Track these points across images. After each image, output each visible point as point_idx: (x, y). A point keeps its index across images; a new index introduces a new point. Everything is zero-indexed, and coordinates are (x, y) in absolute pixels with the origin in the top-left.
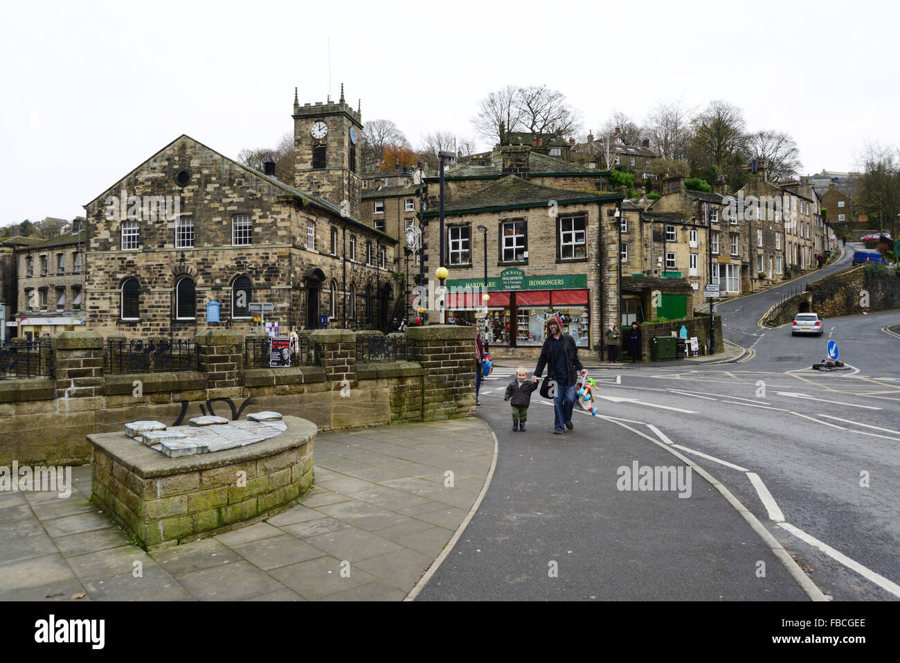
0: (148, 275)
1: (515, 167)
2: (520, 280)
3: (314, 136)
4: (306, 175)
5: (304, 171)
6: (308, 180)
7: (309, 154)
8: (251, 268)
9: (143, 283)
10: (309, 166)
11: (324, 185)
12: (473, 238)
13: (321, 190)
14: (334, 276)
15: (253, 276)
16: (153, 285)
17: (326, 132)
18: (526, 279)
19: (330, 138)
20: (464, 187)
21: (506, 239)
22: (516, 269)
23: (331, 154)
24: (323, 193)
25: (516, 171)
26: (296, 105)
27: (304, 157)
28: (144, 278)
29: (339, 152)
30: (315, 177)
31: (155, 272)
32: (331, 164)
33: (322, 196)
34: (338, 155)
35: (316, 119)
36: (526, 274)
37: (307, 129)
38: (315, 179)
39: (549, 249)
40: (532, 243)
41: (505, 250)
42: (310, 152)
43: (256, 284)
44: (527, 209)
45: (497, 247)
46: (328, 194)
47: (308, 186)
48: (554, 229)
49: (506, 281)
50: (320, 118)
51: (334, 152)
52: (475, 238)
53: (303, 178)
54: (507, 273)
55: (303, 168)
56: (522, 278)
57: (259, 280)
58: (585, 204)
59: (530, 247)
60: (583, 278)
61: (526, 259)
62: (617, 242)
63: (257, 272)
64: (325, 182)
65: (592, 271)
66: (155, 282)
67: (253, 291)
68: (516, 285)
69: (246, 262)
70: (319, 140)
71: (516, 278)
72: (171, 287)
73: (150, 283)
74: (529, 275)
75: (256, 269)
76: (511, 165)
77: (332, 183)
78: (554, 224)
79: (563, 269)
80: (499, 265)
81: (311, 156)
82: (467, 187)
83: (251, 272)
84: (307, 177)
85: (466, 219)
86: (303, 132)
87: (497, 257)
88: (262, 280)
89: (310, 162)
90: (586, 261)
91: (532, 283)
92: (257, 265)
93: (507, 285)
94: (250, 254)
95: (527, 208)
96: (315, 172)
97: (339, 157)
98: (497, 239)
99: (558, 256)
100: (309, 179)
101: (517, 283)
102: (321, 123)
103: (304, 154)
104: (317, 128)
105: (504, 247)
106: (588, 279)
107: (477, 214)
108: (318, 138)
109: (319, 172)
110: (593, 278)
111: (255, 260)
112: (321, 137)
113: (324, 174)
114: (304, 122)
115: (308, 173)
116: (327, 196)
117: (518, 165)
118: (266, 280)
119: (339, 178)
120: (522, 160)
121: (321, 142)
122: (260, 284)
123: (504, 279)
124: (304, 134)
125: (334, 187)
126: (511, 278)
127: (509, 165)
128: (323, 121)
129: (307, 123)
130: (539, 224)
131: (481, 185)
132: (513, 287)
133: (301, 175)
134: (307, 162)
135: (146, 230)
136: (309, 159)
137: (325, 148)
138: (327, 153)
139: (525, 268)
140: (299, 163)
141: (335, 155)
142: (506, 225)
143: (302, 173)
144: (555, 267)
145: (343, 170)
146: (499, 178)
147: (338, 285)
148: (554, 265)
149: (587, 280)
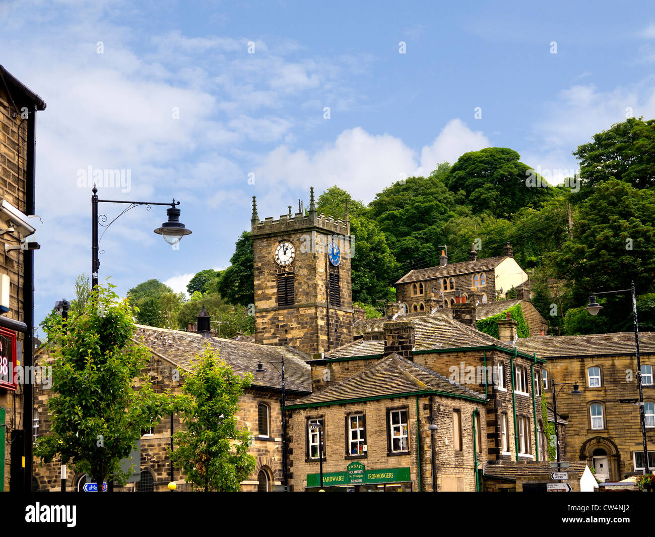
0: (48, 474)
1: (397, 345)
2: (361, 474)
3: (279, 261)
4: (270, 315)
5: (267, 311)
6: (273, 323)
7: (272, 287)
8: (154, 462)
9: (43, 482)
10: (272, 303)
11: (292, 329)
12: (326, 430)
13: (289, 336)
14: (264, 463)
15: (155, 470)
16: (52, 484)
17: (293, 255)
18: (366, 473)
19: (298, 264)
20: (348, 369)
21: (353, 431)
22: (358, 463)
23: (300, 287)
24: (291, 340)
25: (397, 349)
26: (254, 220)
27: (267, 291)
28: (43, 477)
29: (310, 283)
30: (281, 318)
31: (54, 469)
32: (301, 299)
33: (290, 344)
34: (308, 286)
35: (280, 239)
36: (366, 468)
37: (269, 253)
38: (281, 321)
39: (382, 442)
40: (370, 436)
41: (352, 443)
42: (274, 284)
43: (159, 479)
44: (365, 403)
45: (344, 441)
46: (298, 341)
47: (273, 331)
48: (385, 422)
49: (352, 475)
50: (285, 238)
51: (305, 283)
52: (328, 431)
53: (266, 320)
54: (352, 467)
55: (265, 307)
56: (362, 471)
57: (161, 474)
58: (407, 398)
59: (369, 441)
60: (407, 471)
61: (366, 452)
62: (430, 436)
63: (159, 466)
64: (294, 325)
65: (414, 464)
66: (55, 481)
67: (155, 487)
68: (358, 478)
69: (148, 455)
70: (284, 267)
71: (359, 472)
72: (71, 486)
73: (49, 482)
74: (369, 468)
75: (158, 462)
76: (393, 343)
77: (302, 325)
78: (385, 418)
79: (393, 462)
80: (346, 458)
81: (275, 290)
82: (350, 369)
83: (153, 466)
84: (271, 319)
85: (321, 412)
86: (265, 257)
87: (344, 451)
88: (164, 475)
89: (274, 297)
90: (409, 455)
91: (370, 477)
92: (159, 457)
93: (353, 479)
94: (152, 446)
95: (364, 401)
96: (281, 312)
97: (311, 289)
98: (344, 432)
99: (389, 449)
100: (274, 321)
101: (360, 476)
102: (287, 244)
103: (267, 288)
104: (281, 252)
105: (351, 440)
106: (411, 472)
107: (328, 406)
108: (283, 264)
109: (286, 311)
110: (415, 471)
111: (157, 451)
112: (287, 263)
113: (292, 313)
114: (265, 244)
115: (273, 313)
116: (298, 345)
117: (400, 343)
118: (168, 474)
119: (311, 318)
120: (404, 336)
121: (287, 270)
122: (161, 480)
123: (350, 472)
124: (266, 260)
125: (305, 330)
126: (355, 472)
127: (391, 342)
128: (289, 241)
129: (269, 245)
130: (375, 418)
131: (365, 366)
132: (356, 481)
133: (263, 317)
134: (270, 298)
135: (46, 421)
136: (273, 294)
137: (293, 278)
138: (296, 284)
139: (364, 462)
140: (260, 300)
141: (305, 287)
142: (350, 418)
143: (264, 314)
144: (387, 460)
145: (316, 307)
146: (382, 358)
147: (272, 474)
148: (386, 458)
149: (410, 474)
